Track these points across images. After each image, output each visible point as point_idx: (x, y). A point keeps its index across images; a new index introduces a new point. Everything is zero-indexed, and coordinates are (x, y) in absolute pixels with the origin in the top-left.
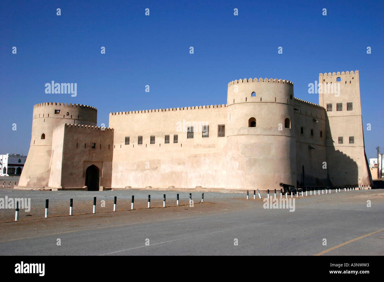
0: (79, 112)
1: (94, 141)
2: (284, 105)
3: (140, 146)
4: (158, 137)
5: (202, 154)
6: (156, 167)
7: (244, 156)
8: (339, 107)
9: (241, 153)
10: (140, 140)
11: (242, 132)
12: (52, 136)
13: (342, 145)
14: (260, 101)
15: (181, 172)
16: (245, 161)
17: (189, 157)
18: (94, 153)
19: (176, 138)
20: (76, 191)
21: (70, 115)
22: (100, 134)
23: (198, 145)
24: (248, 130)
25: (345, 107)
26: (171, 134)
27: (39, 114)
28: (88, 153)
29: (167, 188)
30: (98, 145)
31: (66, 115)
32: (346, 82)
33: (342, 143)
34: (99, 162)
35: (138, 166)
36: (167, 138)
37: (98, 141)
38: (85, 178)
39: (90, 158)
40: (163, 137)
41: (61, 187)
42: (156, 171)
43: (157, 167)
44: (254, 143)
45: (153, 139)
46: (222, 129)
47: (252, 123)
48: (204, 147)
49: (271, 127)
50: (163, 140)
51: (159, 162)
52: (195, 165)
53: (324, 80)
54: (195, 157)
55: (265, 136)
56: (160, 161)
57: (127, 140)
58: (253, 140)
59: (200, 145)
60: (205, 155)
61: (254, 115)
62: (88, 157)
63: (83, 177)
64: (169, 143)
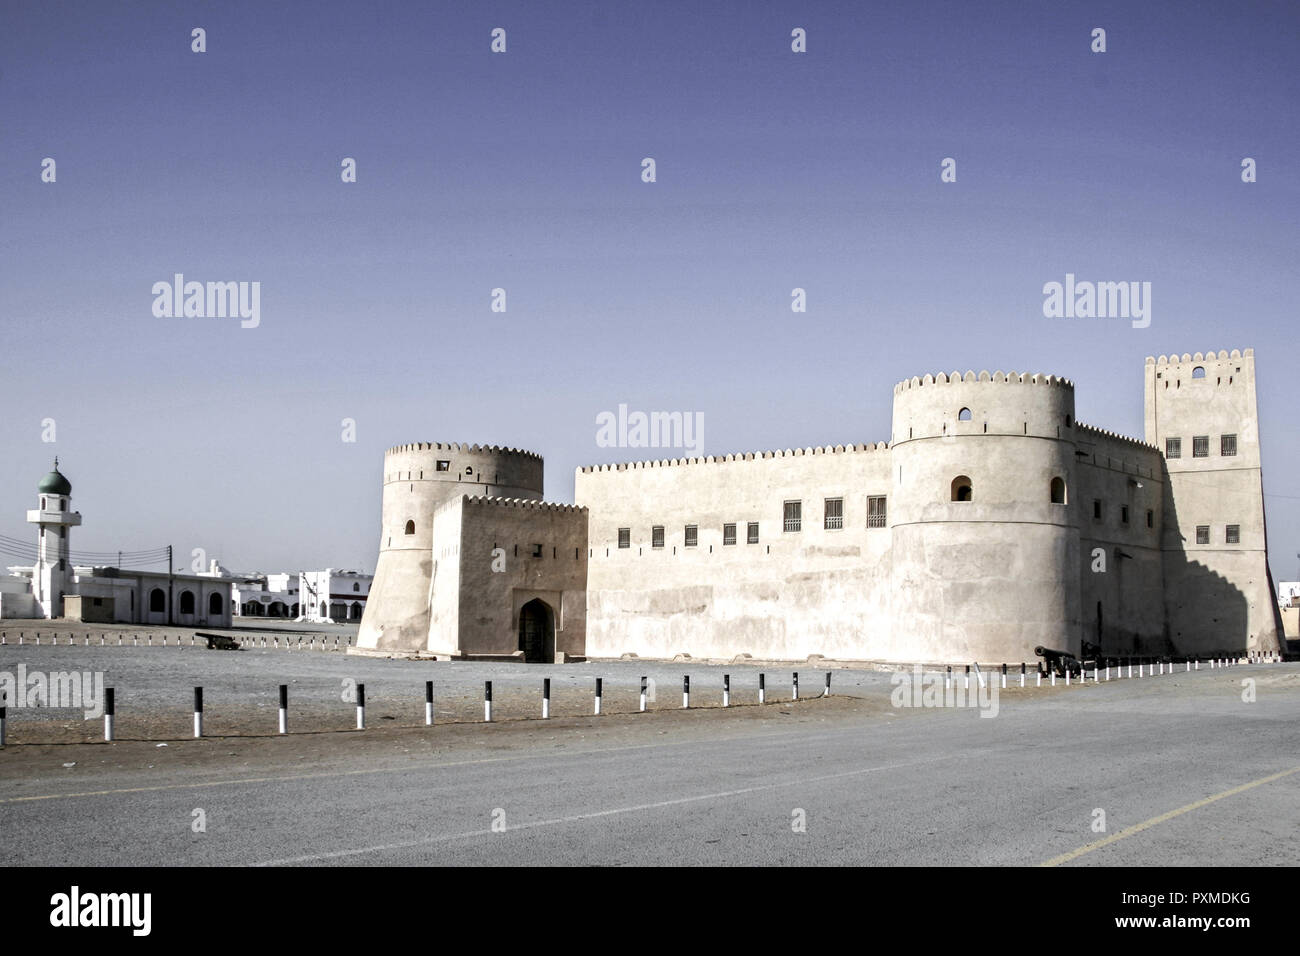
0: (498, 466)
1: (538, 537)
2: (1049, 441)
3: (657, 553)
4: (705, 528)
5: (823, 572)
6: (701, 605)
7: (939, 577)
8: (1200, 446)
9: (932, 570)
10: (658, 535)
11: (933, 515)
12: (432, 527)
13: (1206, 547)
14: (983, 433)
15: (769, 619)
16: (941, 589)
17: (788, 581)
18: (539, 570)
19: (753, 531)
20: (497, 663)
21: (475, 473)
22: (552, 520)
23: (813, 550)
24: (951, 509)
25: (1215, 446)
26: (740, 519)
27: (397, 471)
28: (524, 569)
29: (732, 657)
30: (547, 550)
31: (464, 473)
32: (1219, 379)
33: (1207, 541)
34: (552, 591)
35: (654, 602)
36: (730, 532)
37: (548, 538)
38: (517, 631)
39: (529, 583)
40: (719, 529)
41: (459, 653)
42: (702, 615)
43: (704, 606)
44: (966, 544)
45: (691, 534)
46: (877, 508)
47: (962, 490)
48: (830, 553)
49: (1014, 502)
50: (719, 536)
51: (709, 591)
52: (805, 600)
53: (1159, 375)
54: (807, 579)
55: (997, 525)
56: (712, 589)
57: (624, 537)
58: (964, 536)
59: (820, 550)
60: (832, 576)
61: (964, 470)
62: (524, 578)
63: (514, 628)
64: (734, 543)
